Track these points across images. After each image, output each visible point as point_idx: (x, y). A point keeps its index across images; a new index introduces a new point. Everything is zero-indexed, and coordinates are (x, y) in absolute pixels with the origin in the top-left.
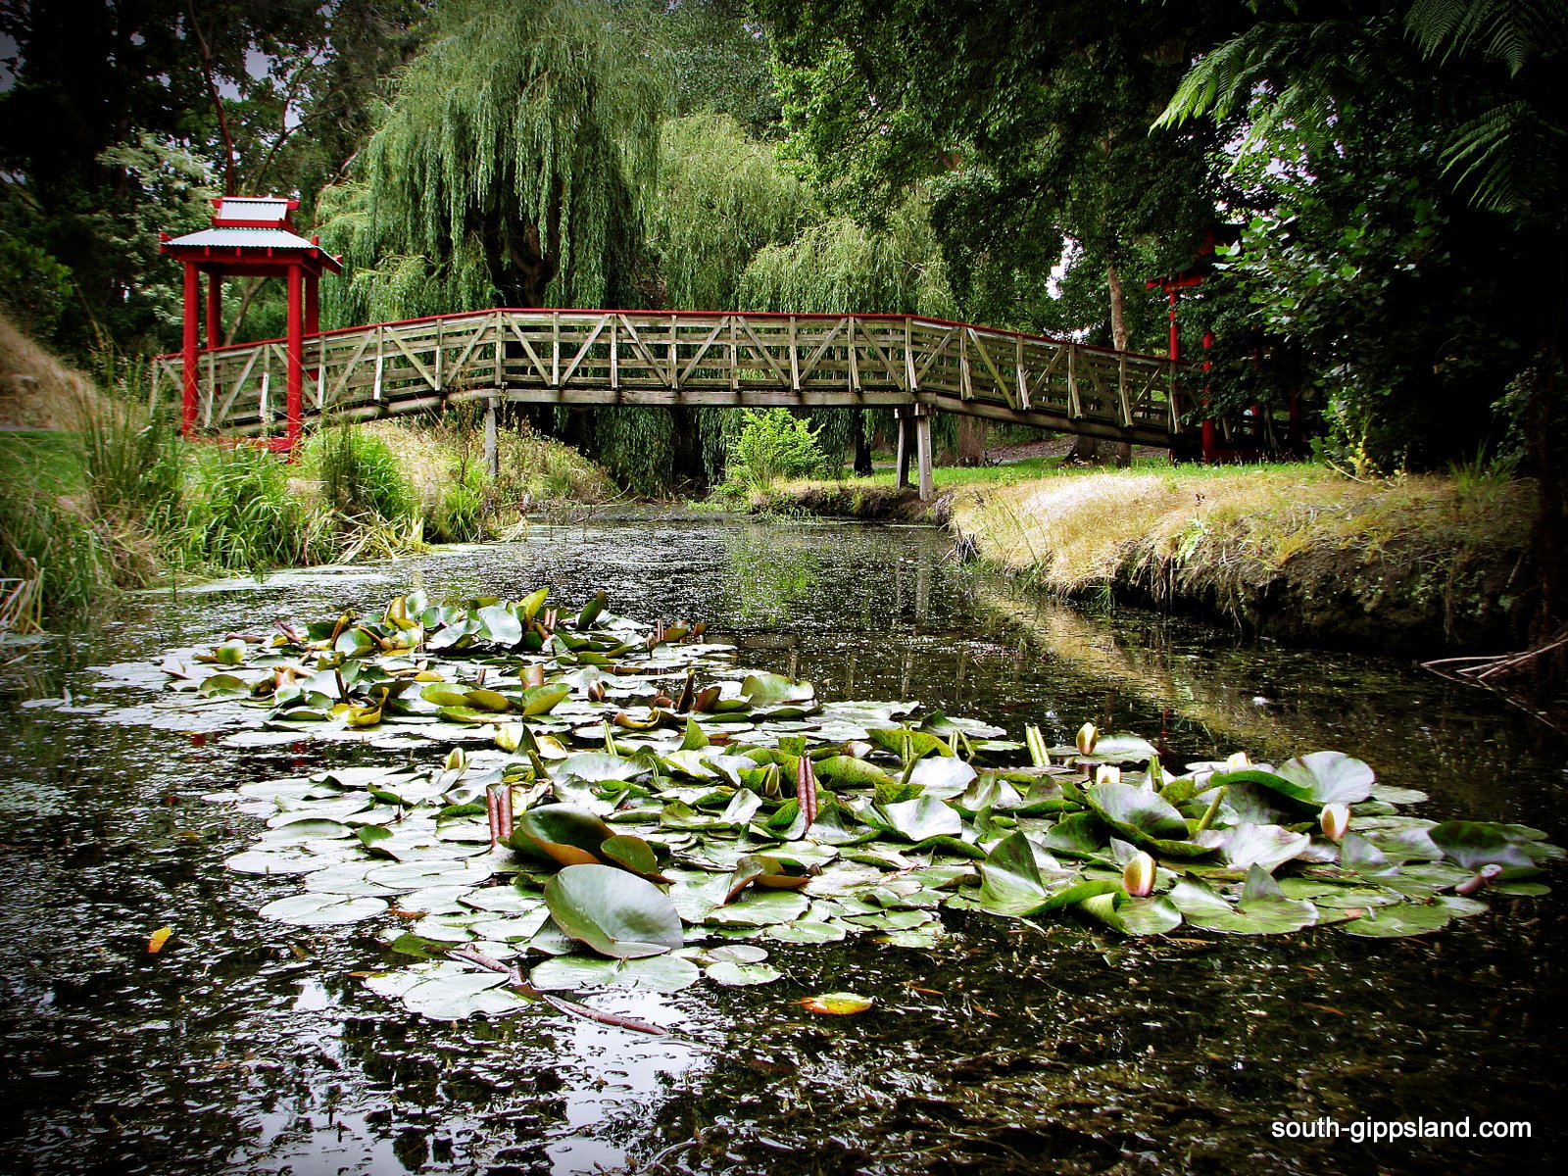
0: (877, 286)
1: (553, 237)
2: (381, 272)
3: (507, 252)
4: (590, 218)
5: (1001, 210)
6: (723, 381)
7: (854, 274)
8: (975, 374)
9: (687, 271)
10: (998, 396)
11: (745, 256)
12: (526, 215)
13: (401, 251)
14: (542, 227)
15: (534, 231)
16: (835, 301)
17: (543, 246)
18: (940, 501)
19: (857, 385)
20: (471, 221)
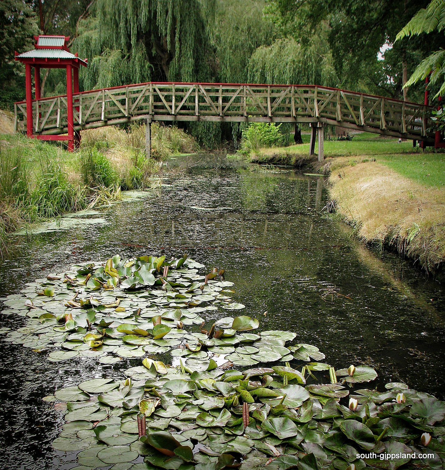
0: (305, 65)
1: (173, 43)
2: (104, 57)
3: (154, 48)
4: (188, 35)
5: (357, 35)
6: (240, 112)
7: (296, 60)
8: (342, 110)
9: (227, 57)
10: (352, 119)
11: (251, 51)
12: (161, 34)
13: (111, 48)
14: (168, 39)
15: (165, 40)
16: (288, 71)
17: (169, 47)
18: (326, 165)
19: (294, 115)
20: (139, 36)
